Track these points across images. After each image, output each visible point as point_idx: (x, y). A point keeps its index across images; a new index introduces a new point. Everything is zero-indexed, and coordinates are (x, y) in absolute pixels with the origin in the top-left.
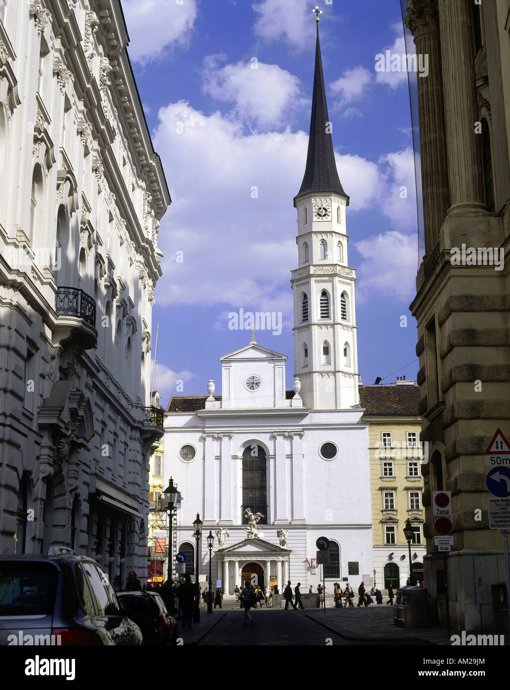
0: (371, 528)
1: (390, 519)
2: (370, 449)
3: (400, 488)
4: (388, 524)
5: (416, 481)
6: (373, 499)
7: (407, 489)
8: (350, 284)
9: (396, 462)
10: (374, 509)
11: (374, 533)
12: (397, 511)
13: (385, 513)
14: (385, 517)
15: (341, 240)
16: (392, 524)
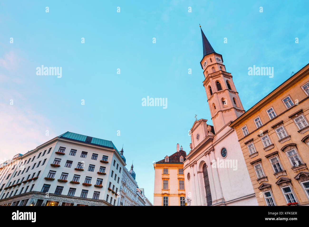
0: (254, 196)
1: (263, 186)
2: (239, 141)
3: (264, 158)
4: (265, 190)
5: (271, 149)
6: (250, 173)
7: (268, 157)
8: (220, 77)
9: (254, 142)
10: (252, 181)
11: (258, 200)
12: (267, 177)
13: (260, 182)
14: (261, 184)
15: (214, 66)
16: (267, 189)
